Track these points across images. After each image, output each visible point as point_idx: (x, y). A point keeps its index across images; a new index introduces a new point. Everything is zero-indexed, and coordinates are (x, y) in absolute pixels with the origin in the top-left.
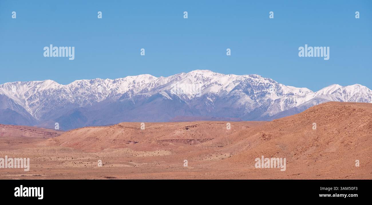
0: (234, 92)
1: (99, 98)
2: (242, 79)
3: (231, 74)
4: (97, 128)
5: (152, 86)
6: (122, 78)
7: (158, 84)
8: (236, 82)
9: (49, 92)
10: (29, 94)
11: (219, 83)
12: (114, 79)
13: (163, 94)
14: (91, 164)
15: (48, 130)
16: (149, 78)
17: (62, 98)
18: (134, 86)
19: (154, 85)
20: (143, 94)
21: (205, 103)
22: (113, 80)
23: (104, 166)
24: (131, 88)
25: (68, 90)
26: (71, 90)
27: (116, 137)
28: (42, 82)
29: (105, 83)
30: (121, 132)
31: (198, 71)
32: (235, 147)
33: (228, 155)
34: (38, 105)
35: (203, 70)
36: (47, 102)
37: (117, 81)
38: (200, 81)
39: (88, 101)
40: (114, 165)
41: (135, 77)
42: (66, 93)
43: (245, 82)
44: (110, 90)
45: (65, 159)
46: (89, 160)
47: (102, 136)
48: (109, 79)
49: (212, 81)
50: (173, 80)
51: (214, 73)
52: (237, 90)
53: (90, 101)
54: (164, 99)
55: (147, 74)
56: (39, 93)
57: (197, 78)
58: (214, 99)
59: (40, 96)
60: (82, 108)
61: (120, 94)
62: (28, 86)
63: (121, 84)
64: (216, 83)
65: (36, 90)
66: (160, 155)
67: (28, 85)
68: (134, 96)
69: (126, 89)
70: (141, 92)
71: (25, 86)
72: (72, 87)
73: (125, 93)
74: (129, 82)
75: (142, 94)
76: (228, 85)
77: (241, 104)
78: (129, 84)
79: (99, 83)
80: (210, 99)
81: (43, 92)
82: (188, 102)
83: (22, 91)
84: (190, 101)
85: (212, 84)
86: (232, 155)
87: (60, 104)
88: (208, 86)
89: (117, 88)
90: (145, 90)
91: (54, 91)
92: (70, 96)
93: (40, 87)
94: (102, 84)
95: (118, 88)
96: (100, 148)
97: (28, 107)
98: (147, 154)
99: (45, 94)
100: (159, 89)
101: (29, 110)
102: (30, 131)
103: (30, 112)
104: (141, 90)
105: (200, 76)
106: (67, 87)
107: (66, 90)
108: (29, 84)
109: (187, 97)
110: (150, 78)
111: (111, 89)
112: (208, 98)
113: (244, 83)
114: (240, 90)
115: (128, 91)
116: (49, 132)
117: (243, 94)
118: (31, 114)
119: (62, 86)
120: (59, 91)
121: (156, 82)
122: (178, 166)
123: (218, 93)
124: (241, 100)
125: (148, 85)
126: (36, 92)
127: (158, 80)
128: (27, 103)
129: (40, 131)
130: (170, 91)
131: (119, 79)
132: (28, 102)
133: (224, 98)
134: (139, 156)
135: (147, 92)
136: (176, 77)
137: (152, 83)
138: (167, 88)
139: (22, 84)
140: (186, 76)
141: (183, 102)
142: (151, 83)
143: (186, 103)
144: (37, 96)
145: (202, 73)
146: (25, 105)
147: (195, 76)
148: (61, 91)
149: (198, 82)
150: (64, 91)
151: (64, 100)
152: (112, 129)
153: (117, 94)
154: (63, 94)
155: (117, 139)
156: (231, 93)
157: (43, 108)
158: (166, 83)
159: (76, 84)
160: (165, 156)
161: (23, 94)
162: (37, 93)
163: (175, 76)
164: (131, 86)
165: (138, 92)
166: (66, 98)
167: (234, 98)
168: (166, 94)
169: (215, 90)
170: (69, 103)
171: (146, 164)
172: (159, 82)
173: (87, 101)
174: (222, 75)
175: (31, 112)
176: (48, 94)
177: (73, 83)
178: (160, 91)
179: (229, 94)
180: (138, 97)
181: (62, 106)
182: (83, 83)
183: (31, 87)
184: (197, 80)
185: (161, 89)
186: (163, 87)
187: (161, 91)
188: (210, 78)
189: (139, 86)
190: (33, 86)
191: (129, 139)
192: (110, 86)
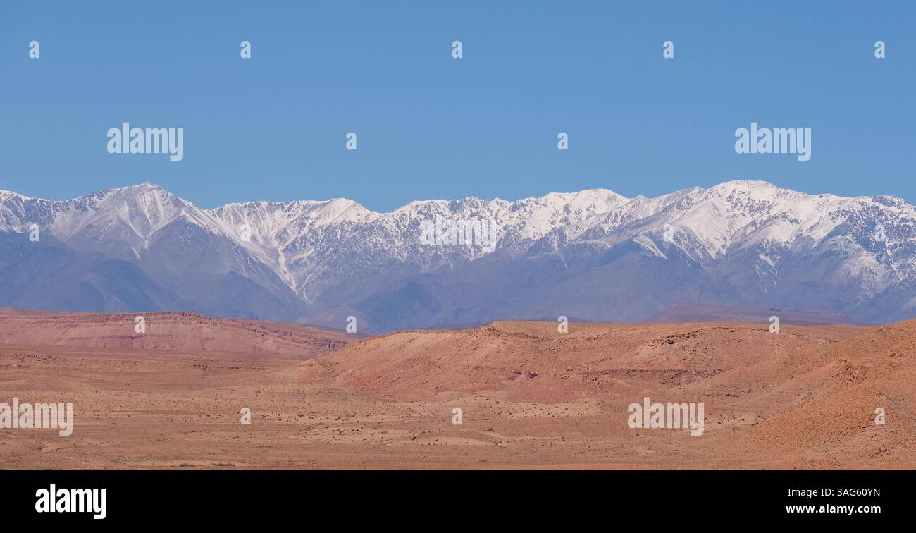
0: (830, 241)
1: (473, 249)
2: (854, 208)
3: (826, 192)
4: (435, 334)
5: (615, 221)
6: (535, 199)
7: (630, 216)
8: (838, 216)
9: (342, 230)
10: (288, 234)
11: (792, 216)
12: (515, 201)
13: (643, 244)
14: (382, 435)
15: (325, 335)
16: (606, 198)
17: (375, 246)
18: (566, 219)
19: (619, 219)
20: (590, 242)
21: (754, 271)
22: (512, 204)
23: (415, 441)
24: (558, 225)
25: (391, 228)
26: (399, 227)
27: (482, 360)
28: (324, 205)
29: (489, 210)
30: (494, 346)
31: (737, 183)
32: (770, 397)
33: (750, 419)
34: (311, 265)
35: (751, 182)
36: (335, 258)
37: (523, 205)
38: (742, 211)
39: (443, 257)
40: (443, 440)
41: (569, 197)
42: (387, 235)
43: (861, 214)
44: (502, 230)
45: (316, 421)
46: (379, 425)
47: (445, 357)
48: (500, 201)
49: (773, 212)
50: (672, 206)
51: (781, 189)
52: (840, 236)
53: (449, 258)
54: (644, 256)
55: (602, 190)
56: (315, 233)
57: (734, 202)
58: (778, 258)
59: (317, 241)
60: (427, 275)
61: (528, 240)
62: (288, 213)
63: (531, 212)
64: (784, 216)
65: (308, 224)
66: (571, 415)
67: (286, 212)
68: (566, 245)
69: (545, 228)
70: (586, 237)
71: (278, 213)
72: (402, 219)
73: (541, 239)
74: (552, 210)
75: (588, 242)
76: (818, 223)
77: (849, 273)
78: (554, 216)
79: (474, 210)
80: (768, 259)
81: (326, 231)
82: (709, 266)
83: (271, 226)
84: (716, 263)
85: (775, 220)
86: (760, 420)
87: (369, 263)
88: (764, 223)
89: (522, 225)
90: (596, 232)
91: (355, 229)
92: (397, 243)
93: (317, 218)
94: (481, 213)
95: (524, 223)
96: (431, 390)
97: (286, 269)
98: (537, 411)
99: (331, 235)
100: (633, 228)
101: (287, 277)
102: (277, 335)
103: (291, 284)
104: (585, 230)
105: (742, 197)
106: (389, 219)
107: (385, 225)
108: (289, 209)
109: (706, 251)
110: (609, 199)
111: (505, 228)
112: (762, 256)
113: (859, 219)
114: (849, 237)
115: (551, 234)
116: (327, 340)
117: (857, 246)
118: (293, 287)
119: (375, 215)
120: (367, 229)
121: (624, 211)
122: (613, 446)
123: (788, 242)
124: (850, 264)
125: (602, 219)
126: (306, 230)
127: (629, 206)
128: (282, 259)
129: (301, 336)
130: (662, 236)
131: (527, 201)
132: (285, 256)
133: (806, 258)
134: (515, 415)
135: (600, 237)
136: (677, 197)
137: (614, 213)
138: (654, 228)
139: (271, 209)
140: (705, 195)
141: (696, 265)
142: (611, 214)
143: (702, 268)
144: (310, 241)
145: (747, 190)
146: (278, 263)
147: (730, 197)
148: (372, 228)
149: (737, 212)
150: (382, 229)
151: (381, 253)
152: (471, 338)
153: (522, 239)
154: (379, 238)
155: (484, 364)
156: (824, 244)
157: (324, 272)
158: (651, 215)
159: (413, 211)
160: (582, 418)
161: (273, 234)
162: (309, 233)
163: (673, 197)
164: (559, 218)
165: (576, 235)
166: (386, 248)
167: (832, 257)
168: (652, 242)
169: (781, 234)
170: (393, 262)
171: (530, 438)
172: (633, 210)
173: (440, 256)
174: (800, 195)
175: (294, 284)
176: (339, 237)
177: (406, 209)
178: (634, 234)
179: (818, 248)
180: (577, 250)
181: (376, 268)
182: (432, 209)
183: (295, 217)
184: (733, 207)
185: (639, 229)
186: (642, 225)
187: (637, 235)
188: (768, 202)
189: (581, 220)
190: (300, 213)
191: (517, 367)
192: (502, 218)
